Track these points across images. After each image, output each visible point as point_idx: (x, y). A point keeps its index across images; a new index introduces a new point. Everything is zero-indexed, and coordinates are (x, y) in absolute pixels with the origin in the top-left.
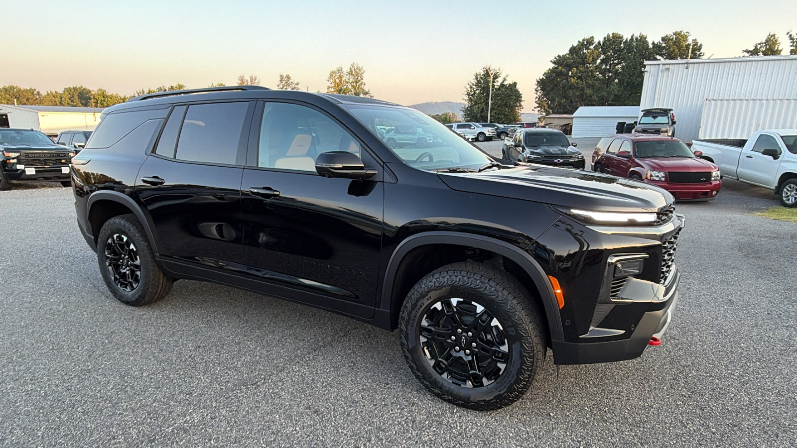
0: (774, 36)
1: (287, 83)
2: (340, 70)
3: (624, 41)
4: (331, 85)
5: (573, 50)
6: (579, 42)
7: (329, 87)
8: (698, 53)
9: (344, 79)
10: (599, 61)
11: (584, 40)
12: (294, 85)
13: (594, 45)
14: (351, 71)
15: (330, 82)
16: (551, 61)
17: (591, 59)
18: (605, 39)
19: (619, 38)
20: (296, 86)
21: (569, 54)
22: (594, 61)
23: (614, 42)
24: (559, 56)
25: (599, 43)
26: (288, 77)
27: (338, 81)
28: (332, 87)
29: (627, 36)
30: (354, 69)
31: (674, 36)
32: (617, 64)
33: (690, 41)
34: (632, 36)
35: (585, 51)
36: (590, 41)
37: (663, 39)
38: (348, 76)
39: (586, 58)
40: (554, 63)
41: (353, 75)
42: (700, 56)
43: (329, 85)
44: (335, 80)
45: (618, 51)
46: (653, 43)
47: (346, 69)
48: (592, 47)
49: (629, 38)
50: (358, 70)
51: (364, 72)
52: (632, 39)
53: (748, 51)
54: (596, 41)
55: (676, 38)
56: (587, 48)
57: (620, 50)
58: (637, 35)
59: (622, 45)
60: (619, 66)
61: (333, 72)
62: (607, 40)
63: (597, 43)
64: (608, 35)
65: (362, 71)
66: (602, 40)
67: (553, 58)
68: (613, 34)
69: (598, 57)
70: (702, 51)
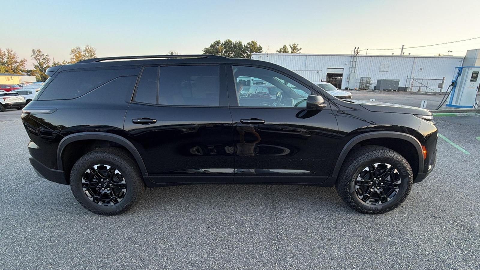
0: (285, 46)
1: (39, 54)
2: (78, 48)
3: (233, 43)
4: (73, 57)
5: (212, 46)
6: (214, 42)
7: (72, 59)
8: (261, 51)
9: (82, 54)
10: (223, 52)
11: (216, 42)
12: (45, 56)
13: (221, 44)
14: (87, 49)
15: (72, 55)
16: (203, 51)
17: (220, 50)
18: (225, 42)
19: (231, 42)
20: (46, 57)
21: (211, 48)
22: (222, 52)
23: (229, 43)
24: (206, 48)
25: (223, 43)
26: (40, 52)
27: (77, 55)
28: (74, 58)
29: (234, 41)
30: (89, 48)
31: (252, 43)
32: (231, 54)
33: (258, 46)
34: (236, 42)
35: (217, 47)
36: (219, 42)
37: (248, 44)
38: (85, 52)
39: (218, 50)
40: (204, 51)
41: (88, 52)
42: (262, 52)
43: (72, 57)
44: (76, 54)
45: (230, 48)
46: (244, 45)
47: (83, 48)
48: (220, 45)
49: (235, 42)
50: (91, 49)
51: (95, 50)
52: (236, 43)
53: (278, 51)
54: (221, 43)
55: (253, 44)
56: (218, 46)
57: (231, 47)
58: (238, 41)
59: (232, 45)
60: (232, 54)
61: (73, 49)
62: (226, 42)
63: (222, 43)
64: (226, 40)
65: (94, 50)
66: (224, 42)
67: (203, 49)
68: (228, 40)
69: (223, 50)
70: (262, 50)
